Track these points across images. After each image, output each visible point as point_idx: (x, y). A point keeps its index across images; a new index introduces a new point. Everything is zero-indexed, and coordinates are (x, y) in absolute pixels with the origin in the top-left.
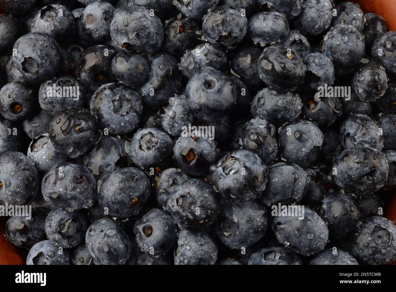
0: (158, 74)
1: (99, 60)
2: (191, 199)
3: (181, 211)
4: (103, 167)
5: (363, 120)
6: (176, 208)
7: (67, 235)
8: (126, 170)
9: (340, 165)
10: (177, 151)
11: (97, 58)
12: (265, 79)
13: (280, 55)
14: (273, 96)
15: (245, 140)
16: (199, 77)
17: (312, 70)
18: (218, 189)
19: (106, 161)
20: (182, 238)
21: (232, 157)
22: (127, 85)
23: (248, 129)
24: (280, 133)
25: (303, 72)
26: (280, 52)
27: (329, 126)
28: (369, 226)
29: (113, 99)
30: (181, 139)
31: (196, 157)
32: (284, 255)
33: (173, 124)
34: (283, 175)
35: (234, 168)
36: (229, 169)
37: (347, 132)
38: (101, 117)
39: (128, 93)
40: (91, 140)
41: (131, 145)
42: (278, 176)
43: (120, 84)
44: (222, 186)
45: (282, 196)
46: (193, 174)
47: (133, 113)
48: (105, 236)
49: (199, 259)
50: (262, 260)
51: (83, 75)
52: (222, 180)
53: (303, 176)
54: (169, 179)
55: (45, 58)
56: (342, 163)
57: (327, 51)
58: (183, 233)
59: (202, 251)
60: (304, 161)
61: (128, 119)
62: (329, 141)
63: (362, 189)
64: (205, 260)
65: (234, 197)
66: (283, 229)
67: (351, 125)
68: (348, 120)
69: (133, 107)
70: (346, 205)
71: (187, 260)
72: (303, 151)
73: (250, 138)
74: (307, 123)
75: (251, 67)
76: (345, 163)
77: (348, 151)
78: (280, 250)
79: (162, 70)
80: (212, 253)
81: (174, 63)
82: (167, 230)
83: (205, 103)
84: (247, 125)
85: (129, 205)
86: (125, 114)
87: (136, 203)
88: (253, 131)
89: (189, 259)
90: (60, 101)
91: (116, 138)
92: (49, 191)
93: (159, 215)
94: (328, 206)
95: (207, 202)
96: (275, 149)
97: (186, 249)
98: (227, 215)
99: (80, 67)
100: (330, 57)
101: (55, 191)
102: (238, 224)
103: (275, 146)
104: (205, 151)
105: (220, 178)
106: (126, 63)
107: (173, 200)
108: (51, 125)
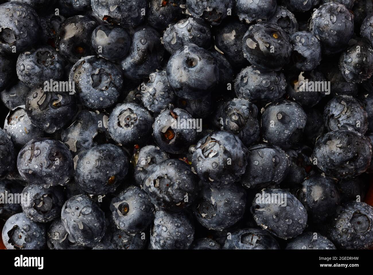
0: (139, 48)
1: (79, 32)
2: (169, 181)
3: (158, 192)
4: (80, 143)
5: (348, 101)
6: (153, 189)
7: (43, 210)
8: (103, 147)
9: (322, 149)
10: (156, 128)
11: (77, 30)
12: (250, 58)
13: (266, 34)
14: (257, 75)
15: (227, 120)
16: (181, 54)
17: (298, 50)
18: (196, 171)
19: (84, 137)
20: (159, 218)
21: (212, 139)
22: (107, 59)
23: (230, 109)
24: (263, 113)
25: (289, 52)
26: (266, 31)
27: (313, 106)
28: (349, 212)
29: (93, 73)
30: (160, 117)
31: (175, 136)
32: (261, 238)
33: (153, 101)
34: (264, 158)
35: (214, 150)
36: (208, 152)
37: (331, 113)
38: (79, 92)
39: (108, 67)
40: (69, 115)
41: (110, 121)
42: (259, 159)
43: (100, 58)
44: (201, 169)
45: (262, 180)
46: (172, 153)
47: (113, 88)
48: (81, 214)
49: (175, 240)
50: (239, 243)
51: (63, 46)
52: (201, 163)
53: (284, 159)
54: (147, 157)
55: (23, 29)
56: (324, 147)
57: (315, 30)
58: (159, 213)
59: (178, 232)
60: (285, 143)
61: (107, 94)
62: (313, 121)
63: (344, 173)
64: (181, 241)
65: (212, 180)
66: (261, 213)
67: (336, 106)
68: (333, 101)
69: (113, 81)
70: (326, 190)
71: (163, 241)
72: (285, 134)
73: (231, 119)
74: (291, 104)
75: (235, 44)
76: (327, 147)
77: (332, 135)
78: (258, 233)
79: (143, 45)
80: (189, 235)
81: (156, 37)
82: (144, 209)
83: (186, 83)
84: (229, 105)
85: (106, 183)
86: (104, 88)
87: (112, 181)
88: (235, 111)
89: (165, 240)
90: (38, 74)
91: (94, 113)
92: (24, 167)
93: (136, 194)
94: (308, 189)
95: (185, 185)
96: (256, 131)
97: (162, 230)
98: (205, 196)
99: (60, 38)
100: (317, 36)
101: (30, 168)
102: (216, 206)
103: (257, 128)
104: (185, 131)
105: (199, 161)
106: (106, 37)
107: (150, 180)
108: (28, 99)
